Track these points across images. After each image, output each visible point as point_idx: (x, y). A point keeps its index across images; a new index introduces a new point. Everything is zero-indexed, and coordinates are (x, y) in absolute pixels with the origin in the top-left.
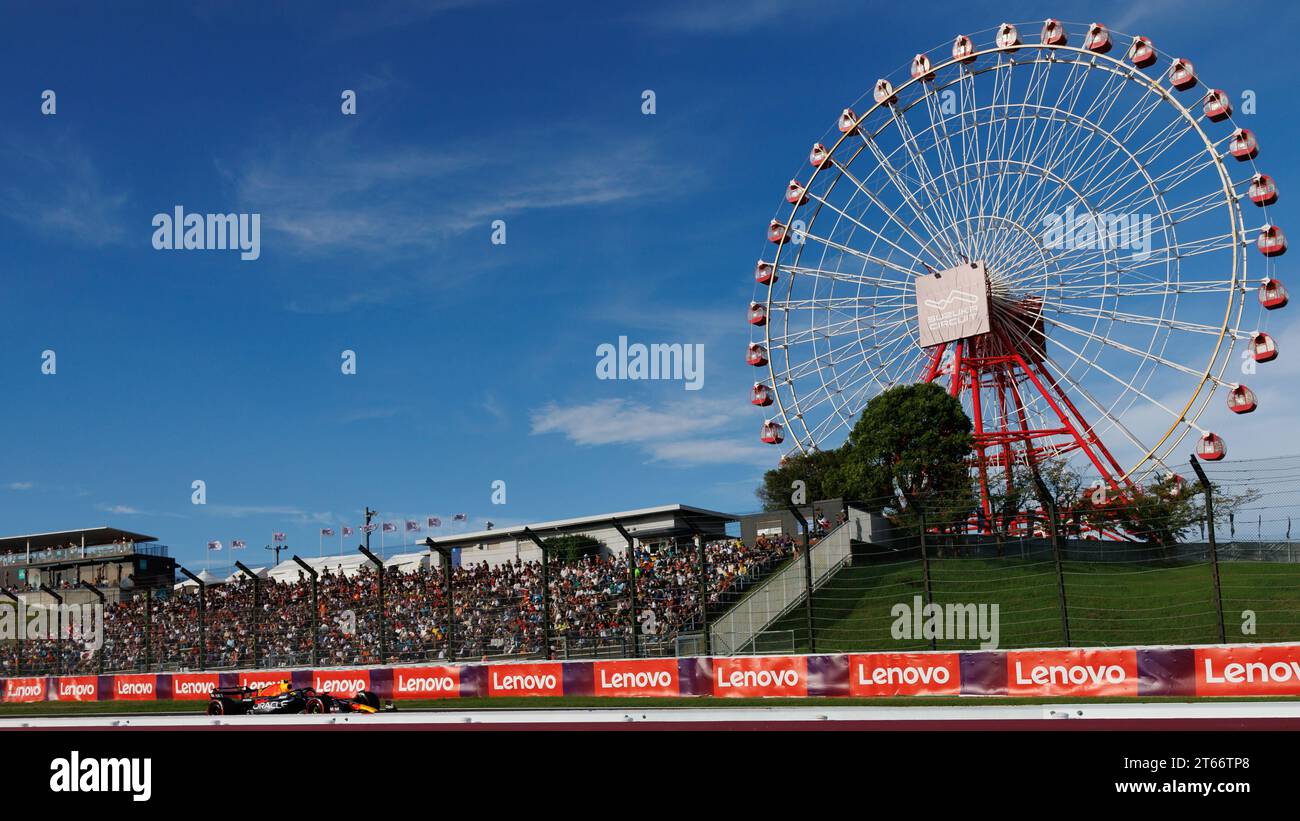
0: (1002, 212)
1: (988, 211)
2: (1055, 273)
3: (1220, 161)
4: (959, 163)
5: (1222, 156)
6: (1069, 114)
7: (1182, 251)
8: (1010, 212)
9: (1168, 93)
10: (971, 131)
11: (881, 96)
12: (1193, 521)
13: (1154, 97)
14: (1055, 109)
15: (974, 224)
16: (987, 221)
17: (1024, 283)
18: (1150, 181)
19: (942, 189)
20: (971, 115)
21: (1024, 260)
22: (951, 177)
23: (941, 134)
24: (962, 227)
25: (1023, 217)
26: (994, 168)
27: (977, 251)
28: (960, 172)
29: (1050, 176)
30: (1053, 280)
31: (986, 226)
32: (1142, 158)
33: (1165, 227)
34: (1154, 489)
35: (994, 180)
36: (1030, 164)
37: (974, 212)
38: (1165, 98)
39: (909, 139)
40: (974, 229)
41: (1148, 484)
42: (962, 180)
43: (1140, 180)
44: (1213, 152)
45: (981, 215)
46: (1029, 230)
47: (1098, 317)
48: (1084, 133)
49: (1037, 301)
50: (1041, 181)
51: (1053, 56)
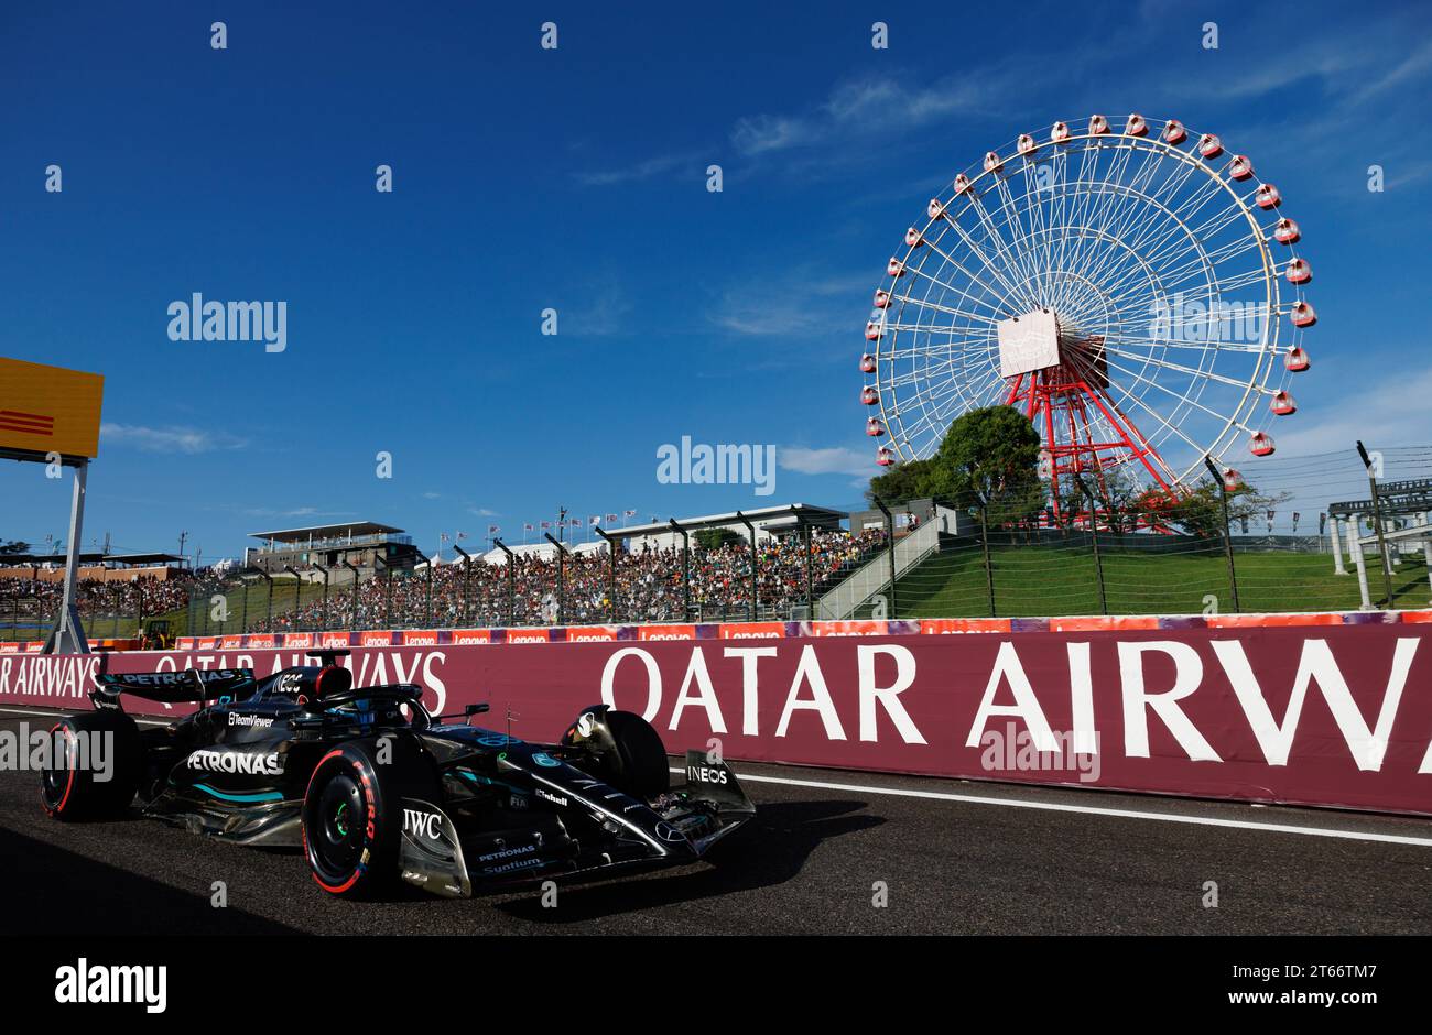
0: (1066, 267)
1: (1054, 268)
2: (1114, 313)
3: (1249, 212)
4: (1028, 231)
5: (1250, 208)
6: (1117, 186)
7: (1221, 286)
8: (1072, 267)
9: (1199, 162)
10: (1036, 208)
11: (960, 187)
12: (1234, 518)
13: (1187, 167)
14: (1104, 184)
15: (1043, 280)
16: (1054, 276)
17: (1089, 323)
18: (1190, 233)
19: (1015, 255)
20: (1035, 195)
21: (1087, 304)
22: (1021, 244)
23: (1011, 213)
24: (1034, 283)
25: (1083, 270)
26: (1057, 234)
27: (1047, 300)
28: (1029, 240)
29: (1104, 236)
30: (1113, 319)
31: (1053, 281)
32: (1182, 216)
33: (1205, 269)
34: (1200, 491)
35: (1058, 243)
36: (1087, 228)
37: (1043, 270)
38: (1197, 167)
39: (985, 218)
40: (1044, 283)
41: (1195, 488)
42: (1031, 246)
43: (1182, 233)
44: (1243, 206)
45: (1048, 272)
46: (1090, 280)
47: (1153, 345)
48: (1131, 201)
49: (1101, 336)
50: (1097, 241)
51: (1100, 143)
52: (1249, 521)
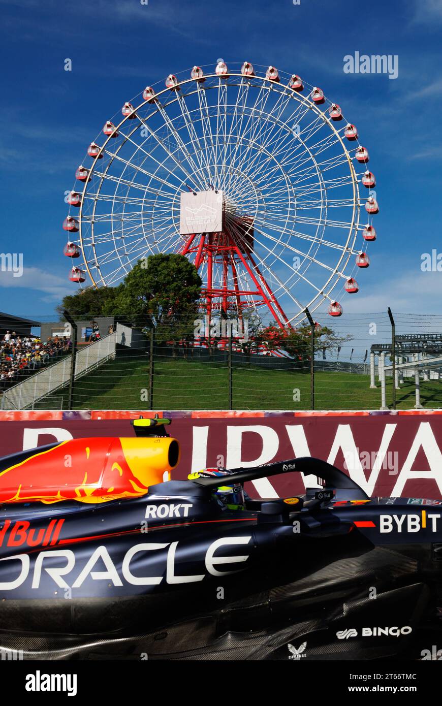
0: (236, 165)
1: (228, 163)
2: (263, 205)
3: (351, 161)
4: (214, 132)
5: (352, 159)
6: (278, 120)
7: (329, 204)
8: (240, 166)
9: (328, 120)
10: (223, 117)
11: (171, 84)
12: (319, 349)
13: (321, 121)
14: (269, 115)
15: (219, 168)
16: (227, 168)
17: (245, 207)
18: (316, 164)
19: (203, 146)
20: (223, 108)
21: (246, 194)
22: (208, 140)
23: (205, 115)
24: (212, 169)
25: (247, 170)
26: (233, 140)
27: (219, 185)
28: (214, 138)
29: (264, 151)
30: (261, 208)
31: (226, 172)
32: (313, 151)
33: (321, 190)
34: (301, 330)
35: (233, 146)
36: (254, 142)
37: (220, 162)
38: (327, 123)
39: (185, 112)
40: (219, 172)
41: (299, 327)
42: (215, 143)
43: (312, 163)
44: (348, 155)
45: (224, 165)
46: (250, 178)
47: (283, 232)
48: (285, 132)
49: (251, 218)
50: (259, 152)
51: (271, 86)
52: (327, 351)
